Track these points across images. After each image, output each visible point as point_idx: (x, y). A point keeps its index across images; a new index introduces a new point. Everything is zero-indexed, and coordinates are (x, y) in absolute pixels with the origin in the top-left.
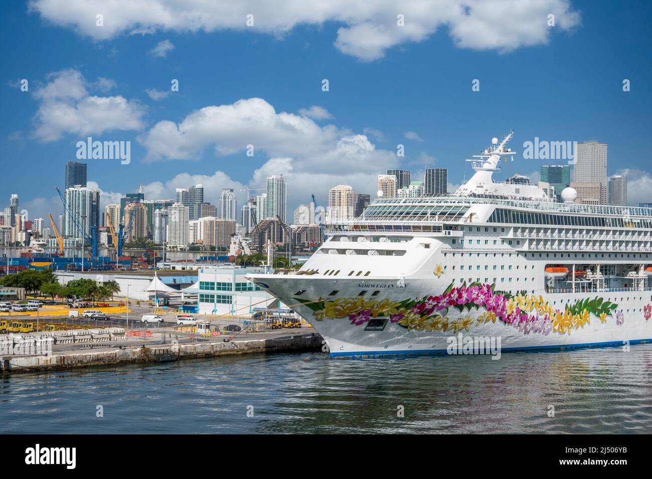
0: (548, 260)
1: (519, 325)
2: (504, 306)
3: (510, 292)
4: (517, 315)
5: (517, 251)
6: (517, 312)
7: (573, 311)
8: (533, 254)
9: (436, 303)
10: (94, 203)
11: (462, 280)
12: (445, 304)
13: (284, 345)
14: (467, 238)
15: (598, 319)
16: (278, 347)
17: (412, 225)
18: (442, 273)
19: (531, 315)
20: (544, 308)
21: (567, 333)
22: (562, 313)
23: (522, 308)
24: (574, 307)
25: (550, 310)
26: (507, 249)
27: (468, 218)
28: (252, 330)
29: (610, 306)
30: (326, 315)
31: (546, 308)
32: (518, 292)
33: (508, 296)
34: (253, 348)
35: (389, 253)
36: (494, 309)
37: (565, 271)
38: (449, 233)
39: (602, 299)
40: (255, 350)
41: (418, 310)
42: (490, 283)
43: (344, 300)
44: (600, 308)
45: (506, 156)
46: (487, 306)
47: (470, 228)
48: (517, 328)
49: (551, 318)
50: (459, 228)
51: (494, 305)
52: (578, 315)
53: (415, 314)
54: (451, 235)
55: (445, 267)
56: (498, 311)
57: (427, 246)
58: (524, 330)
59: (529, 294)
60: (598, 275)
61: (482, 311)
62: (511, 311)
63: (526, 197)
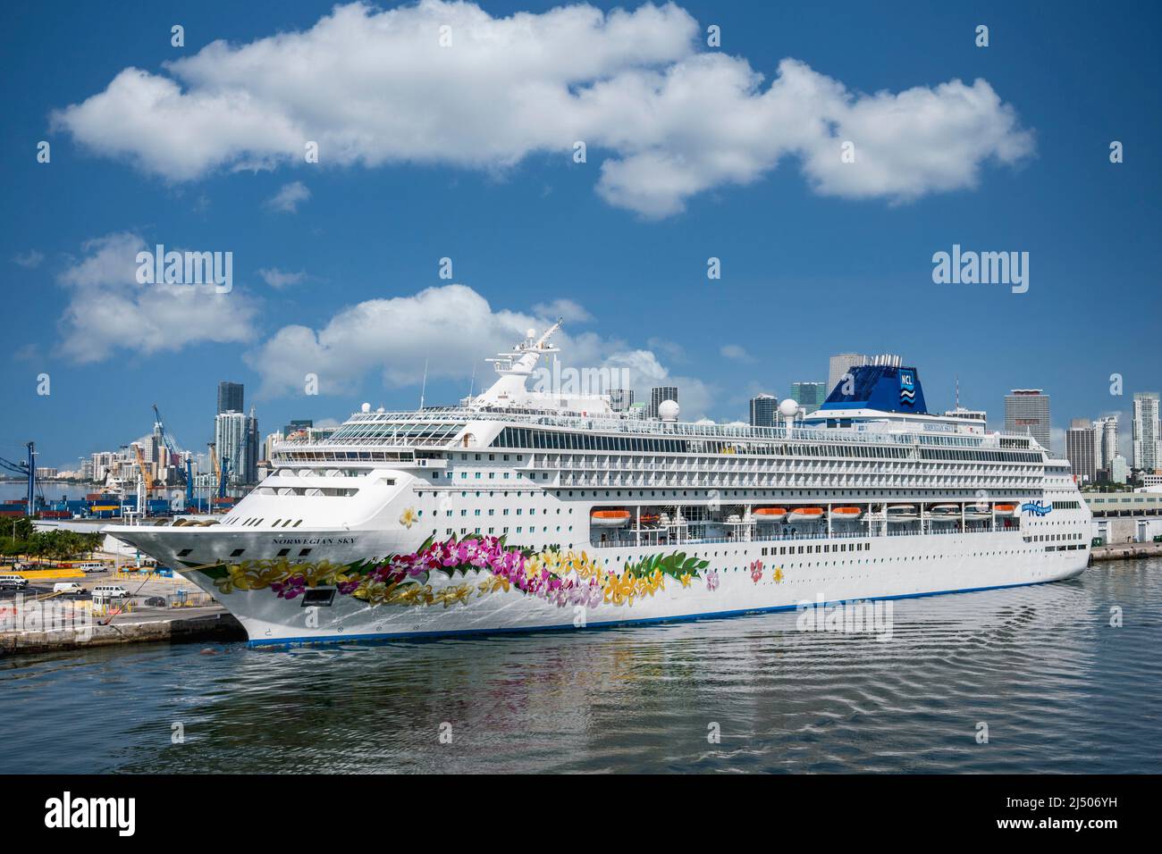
0: (596, 500)
1: (547, 595)
2: (522, 567)
3: (532, 547)
4: (544, 580)
5: (543, 488)
6: (543, 576)
7: (637, 573)
8: (571, 492)
9: (406, 565)
10: (251, 432)
11: (449, 531)
12: (422, 566)
13: (204, 627)
14: (457, 471)
15: (678, 583)
16: (193, 630)
17: (370, 451)
18: (415, 521)
19: (567, 580)
20: (589, 569)
21: (627, 603)
22: (619, 576)
23: (552, 569)
24: (639, 567)
25: (599, 573)
26: (527, 486)
27: (461, 440)
28: (179, 605)
29: (697, 564)
30: (234, 584)
31: (592, 569)
32: (545, 547)
33: (527, 553)
34: (150, 633)
35: (341, 492)
36: (505, 572)
37: (624, 516)
38: (424, 463)
39: (684, 555)
40: (151, 636)
41: (380, 576)
42: (498, 534)
43: (255, 563)
44: (681, 567)
45: (547, 354)
46: (493, 568)
47: (464, 455)
48: (545, 599)
49: (601, 583)
50: (444, 455)
51: (505, 566)
52: (646, 578)
53: (377, 581)
54: (427, 466)
55: (420, 513)
56: (511, 574)
57: (391, 482)
58: (556, 602)
59: (565, 550)
60: (679, 521)
61: (486, 575)
62: (533, 575)
63: (575, 412)
